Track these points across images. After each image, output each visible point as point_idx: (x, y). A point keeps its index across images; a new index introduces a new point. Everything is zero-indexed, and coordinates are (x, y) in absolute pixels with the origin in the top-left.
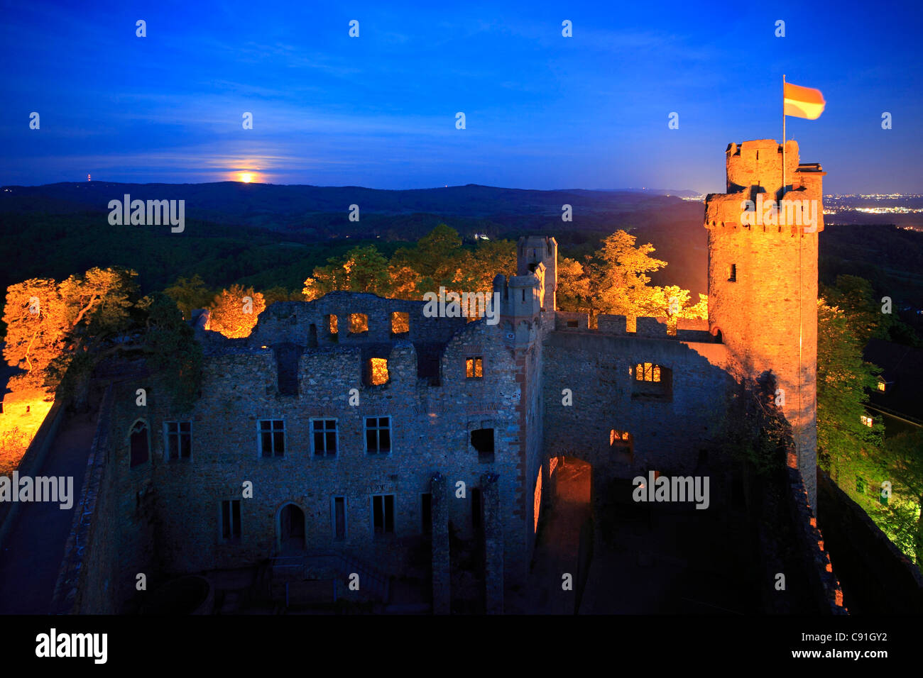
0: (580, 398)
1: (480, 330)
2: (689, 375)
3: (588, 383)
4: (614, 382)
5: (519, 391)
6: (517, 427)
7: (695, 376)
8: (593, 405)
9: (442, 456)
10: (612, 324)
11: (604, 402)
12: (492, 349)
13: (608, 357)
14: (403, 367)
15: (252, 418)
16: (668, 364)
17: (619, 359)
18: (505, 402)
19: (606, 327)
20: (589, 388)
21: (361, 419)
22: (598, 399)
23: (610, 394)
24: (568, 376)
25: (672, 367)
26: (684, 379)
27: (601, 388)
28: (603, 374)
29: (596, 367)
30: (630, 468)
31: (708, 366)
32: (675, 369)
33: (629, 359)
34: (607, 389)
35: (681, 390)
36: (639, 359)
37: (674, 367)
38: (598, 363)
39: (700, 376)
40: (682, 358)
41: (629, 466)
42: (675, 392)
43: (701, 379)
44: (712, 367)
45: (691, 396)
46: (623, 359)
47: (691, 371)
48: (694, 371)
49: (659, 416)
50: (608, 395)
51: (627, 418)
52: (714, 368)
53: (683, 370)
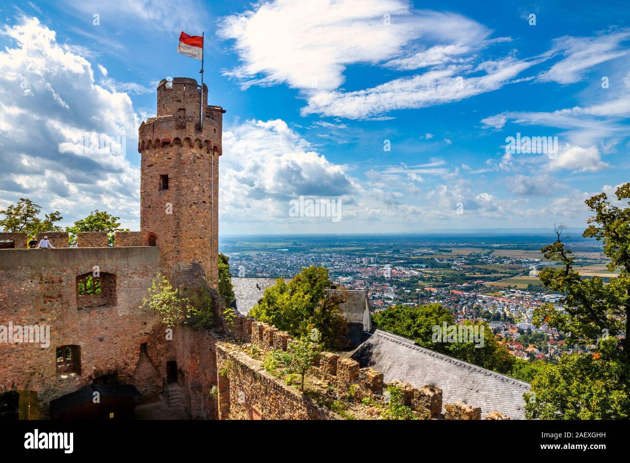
2: (130, 277)
4: (60, 296)
7: (136, 278)
11: (49, 319)
13: (53, 271)
16: (112, 270)
17: (65, 271)
22: (43, 317)
23: (56, 309)
25: (116, 272)
26: (126, 282)
27: (46, 305)
28: (48, 289)
29: (40, 283)
30: (79, 380)
31: (146, 267)
32: (118, 274)
33: (75, 270)
34: (53, 305)
35: (124, 293)
36: (85, 269)
37: (118, 272)
38: (41, 279)
39: (139, 277)
40: (124, 262)
41: (77, 379)
42: (119, 296)
43: (141, 280)
44: (149, 267)
45: (132, 297)
46: (69, 271)
47: (132, 274)
48: (135, 273)
49: (105, 321)
50: (53, 312)
51: (74, 330)
52: (151, 268)
53: (126, 273)
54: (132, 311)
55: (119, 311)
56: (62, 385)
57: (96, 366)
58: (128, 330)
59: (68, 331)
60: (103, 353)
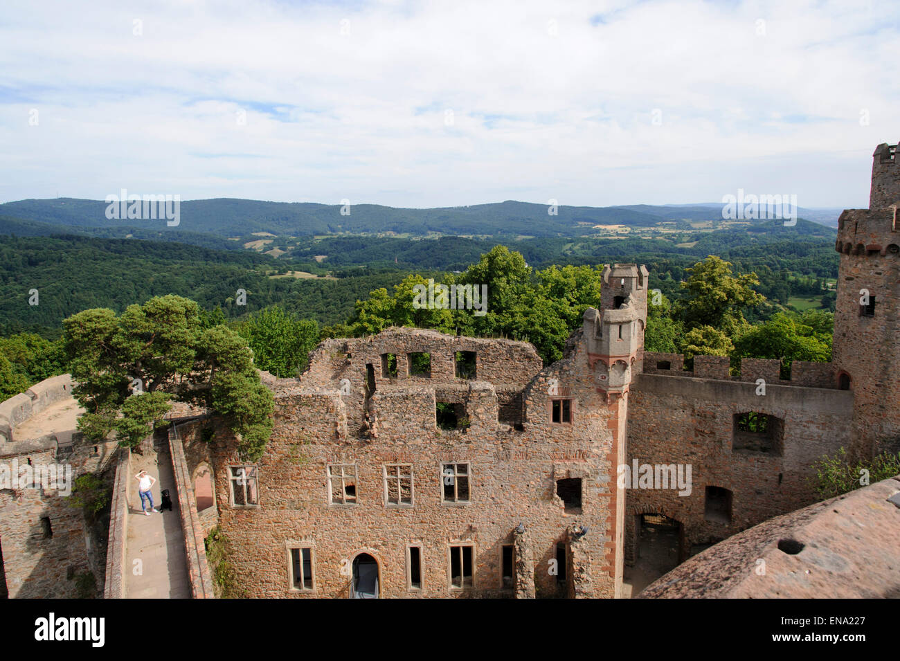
0: (670, 449)
1: (569, 371)
2: (804, 426)
3: (681, 432)
4: (713, 433)
5: (610, 439)
6: (608, 478)
7: (813, 428)
8: (686, 457)
9: (525, 506)
10: (711, 366)
11: (700, 454)
12: (581, 391)
13: (707, 405)
14: (483, 410)
15: (322, 463)
16: (779, 413)
17: (719, 406)
18: (595, 450)
19: (704, 370)
20: (682, 438)
21: (437, 465)
22: (693, 450)
23: (707, 445)
24: (657, 424)
25: (784, 416)
26: (798, 431)
27: (697, 439)
28: (700, 423)
29: (692, 415)
30: (728, 528)
31: (830, 416)
32: (788, 419)
33: (732, 407)
34: (704, 440)
35: (794, 444)
36: (744, 408)
37: (787, 417)
38: (693, 411)
39: (818, 427)
40: (799, 406)
41: (727, 526)
42: (786, 446)
43: (821, 432)
44: (834, 417)
45: (806, 451)
46: (725, 407)
47: (807, 422)
48: (812, 422)
49: (766, 472)
50: (704, 447)
51: (726, 473)
52: (837, 418)
53: (798, 420)
54: (803, 467)
55: (785, 464)
56: (709, 527)
57: (749, 519)
58: (795, 489)
59: (719, 472)
60: (760, 507)
